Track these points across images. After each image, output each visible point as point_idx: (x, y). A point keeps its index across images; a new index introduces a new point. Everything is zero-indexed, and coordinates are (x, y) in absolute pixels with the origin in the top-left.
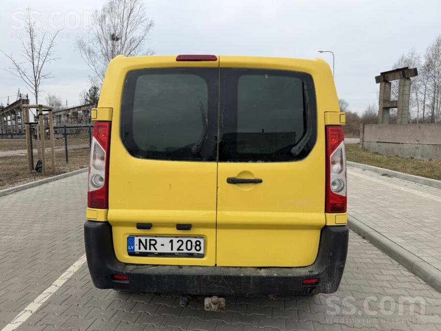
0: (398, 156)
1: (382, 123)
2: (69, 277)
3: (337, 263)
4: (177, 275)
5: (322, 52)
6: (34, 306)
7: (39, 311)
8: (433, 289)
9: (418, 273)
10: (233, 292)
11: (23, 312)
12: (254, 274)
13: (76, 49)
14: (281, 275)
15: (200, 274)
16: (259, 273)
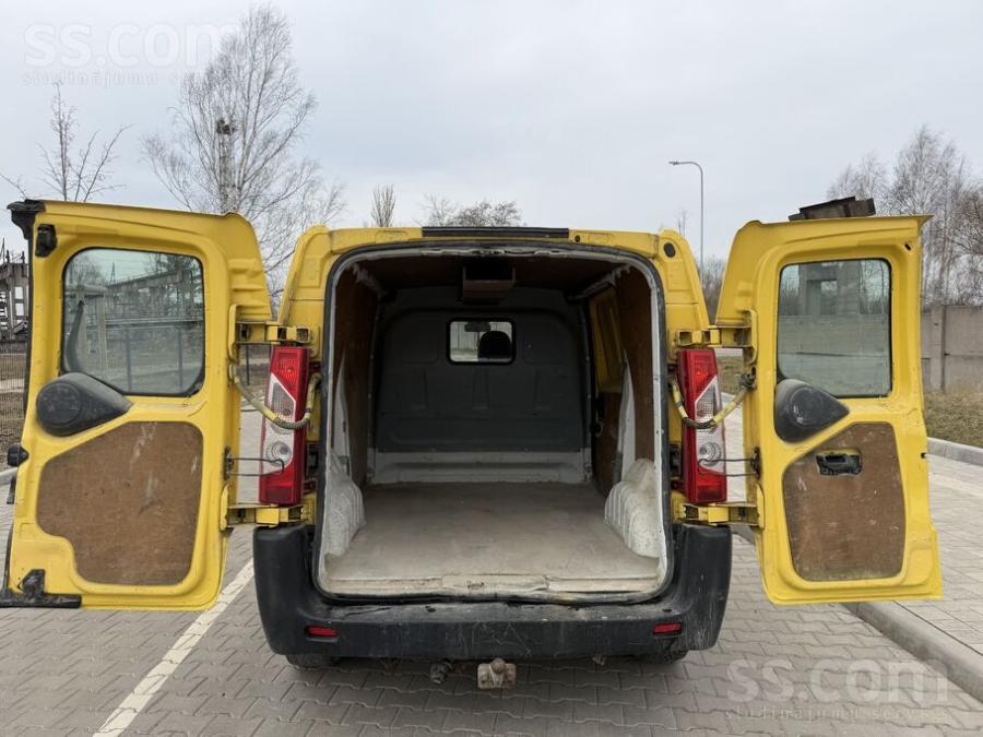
0: (840, 382)
1: (807, 313)
2: (194, 644)
3: (713, 594)
4: (427, 624)
5: (677, 163)
6: (138, 699)
7: (148, 709)
8: (895, 644)
9: (869, 616)
10: (529, 651)
11: (117, 711)
12: (568, 618)
13: (143, 158)
14: (614, 619)
15: (469, 621)
16: (573, 616)
